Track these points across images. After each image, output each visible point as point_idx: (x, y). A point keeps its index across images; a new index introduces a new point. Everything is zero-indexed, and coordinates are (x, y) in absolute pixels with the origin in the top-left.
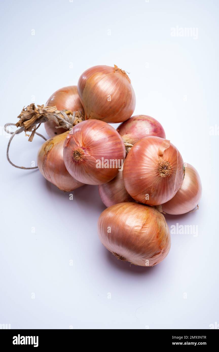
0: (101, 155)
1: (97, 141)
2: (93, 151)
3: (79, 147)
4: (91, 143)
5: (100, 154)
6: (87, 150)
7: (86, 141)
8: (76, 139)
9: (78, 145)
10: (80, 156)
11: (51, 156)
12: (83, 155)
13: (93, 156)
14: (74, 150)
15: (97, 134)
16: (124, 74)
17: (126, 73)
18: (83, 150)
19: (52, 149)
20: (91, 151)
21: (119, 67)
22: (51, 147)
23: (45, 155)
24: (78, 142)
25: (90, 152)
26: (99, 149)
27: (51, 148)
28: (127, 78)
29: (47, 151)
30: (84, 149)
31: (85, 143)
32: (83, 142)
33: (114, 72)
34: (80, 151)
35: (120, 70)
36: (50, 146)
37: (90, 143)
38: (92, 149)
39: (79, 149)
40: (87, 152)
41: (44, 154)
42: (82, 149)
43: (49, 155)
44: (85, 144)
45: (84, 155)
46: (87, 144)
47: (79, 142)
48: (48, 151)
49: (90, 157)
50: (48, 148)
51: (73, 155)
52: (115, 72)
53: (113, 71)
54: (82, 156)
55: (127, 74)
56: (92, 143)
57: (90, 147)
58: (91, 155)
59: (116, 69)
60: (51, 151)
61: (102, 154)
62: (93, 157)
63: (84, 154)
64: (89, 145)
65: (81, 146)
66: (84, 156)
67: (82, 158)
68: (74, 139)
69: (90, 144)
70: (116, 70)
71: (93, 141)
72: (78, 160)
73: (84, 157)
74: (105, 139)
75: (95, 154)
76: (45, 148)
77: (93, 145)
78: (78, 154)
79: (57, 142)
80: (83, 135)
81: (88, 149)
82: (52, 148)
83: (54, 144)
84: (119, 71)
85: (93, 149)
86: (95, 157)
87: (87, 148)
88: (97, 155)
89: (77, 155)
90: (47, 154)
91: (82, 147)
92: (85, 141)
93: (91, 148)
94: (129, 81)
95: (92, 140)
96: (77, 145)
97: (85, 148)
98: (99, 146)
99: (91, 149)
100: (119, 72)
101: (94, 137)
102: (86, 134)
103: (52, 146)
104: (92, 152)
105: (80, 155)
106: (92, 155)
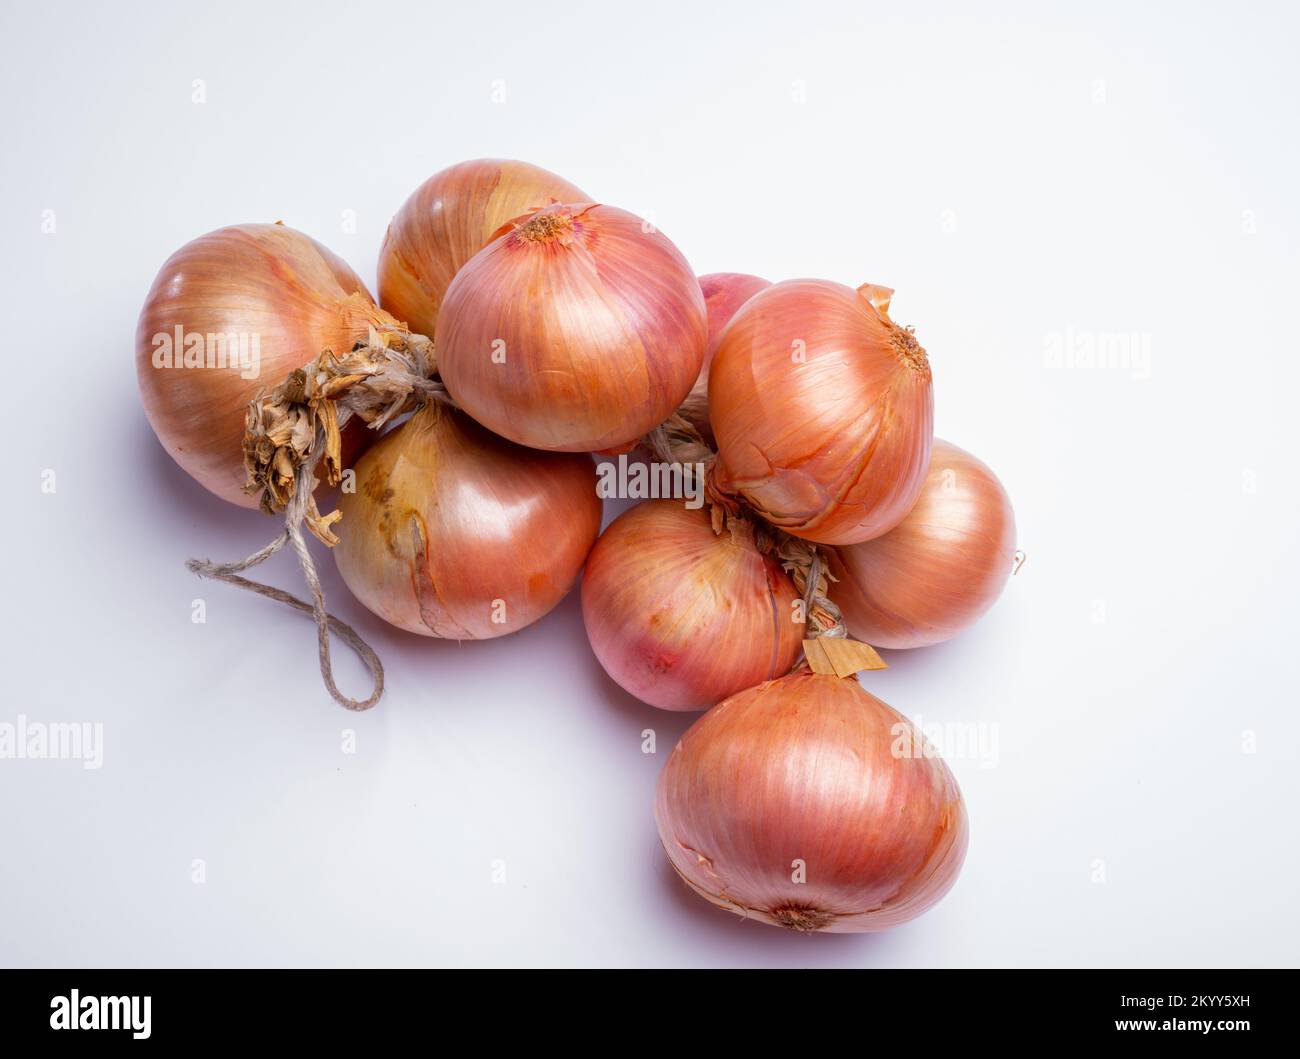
11: (442, 567)
19: (430, 538)
23: (417, 576)
27: (423, 538)
29: (413, 556)
41: (407, 571)
43: (432, 570)
48: (420, 555)
60: (432, 547)
76: (393, 547)
79: (428, 499)
82: (426, 533)
83: (423, 514)
90: (421, 569)
103: (418, 523)
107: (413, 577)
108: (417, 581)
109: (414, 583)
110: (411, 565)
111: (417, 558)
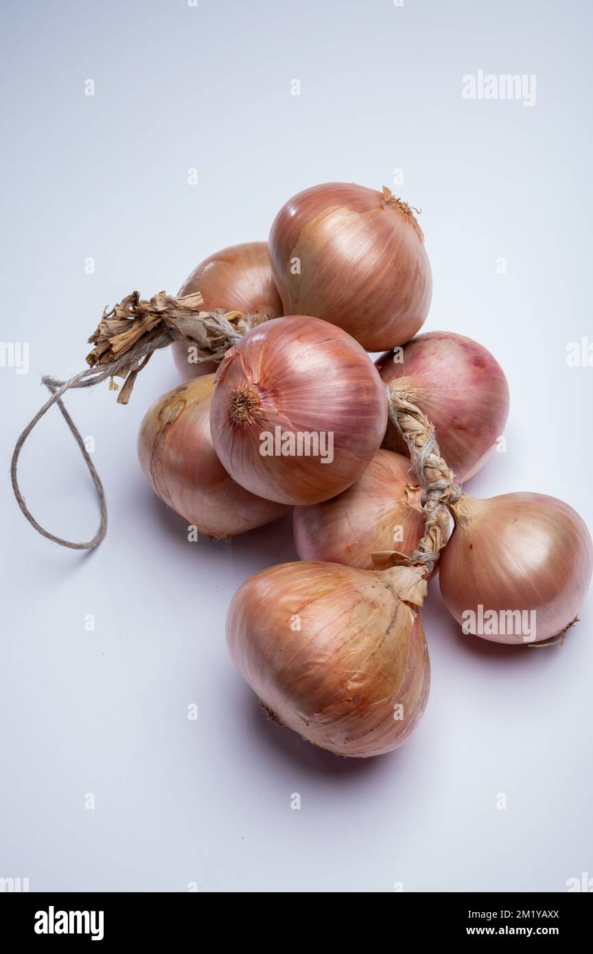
0: (307, 413)
1: (302, 373)
2: (287, 399)
3: (250, 384)
4: (284, 377)
5: (307, 410)
6: (272, 395)
7: (271, 369)
8: (246, 363)
9: (249, 378)
10: (248, 410)
11: (174, 436)
12: (257, 407)
13: (287, 414)
14: (236, 389)
15: (306, 354)
16: (406, 213)
17: (412, 210)
18: (260, 394)
19: (180, 417)
20: (282, 400)
21: (396, 194)
22: (178, 412)
23: (160, 434)
24: (250, 369)
25: (279, 401)
26: (303, 396)
27: (177, 415)
28: (414, 226)
29: (166, 421)
30: (262, 390)
31: (267, 375)
32: (262, 371)
33: (382, 208)
34: (251, 394)
35: (397, 201)
36: (176, 407)
37: (282, 375)
38: (285, 392)
39: (248, 388)
40: (270, 400)
41: (158, 429)
42: (256, 391)
43: (168, 435)
44: (268, 378)
45: (261, 409)
46: (274, 377)
47: (253, 368)
48: (169, 423)
49: (277, 414)
50: (169, 413)
51: (231, 405)
52: (385, 207)
53: (378, 203)
54: (254, 409)
55: (415, 214)
56: (288, 377)
57: (280, 386)
58: (282, 412)
59: (387, 200)
60: (177, 422)
61: (310, 410)
62: (286, 418)
63: (259, 404)
64: (279, 380)
65: (256, 382)
66: (261, 411)
67: (252, 415)
68: (240, 362)
69: (281, 378)
70: (388, 203)
71: (292, 372)
72: (243, 421)
73: (259, 413)
74: (327, 369)
75: (292, 410)
76: (161, 412)
77: (289, 383)
78: (245, 401)
79: (196, 399)
80: (267, 352)
81: (275, 393)
82: (180, 414)
83: (187, 404)
84: (394, 204)
85: (287, 395)
86: (289, 418)
87: (272, 388)
88: (296, 411)
89: (241, 404)
90: (164, 431)
91: (258, 384)
92: (269, 369)
93: (282, 390)
94: (420, 235)
95: (289, 369)
96: (246, 379)
97: (267, 387)
98: (306, 388)
99: (282, 393)
100: (394, 208)
101: (297, 362)
102: (277, 350)
103: (181, 407)
104: (284, 401)
105: (250, 405)
106: (283, 409)
107: (158, 433)
108: (159, 437)
109: (156, 437)
110: (161, 427)
111: (167, 424)
